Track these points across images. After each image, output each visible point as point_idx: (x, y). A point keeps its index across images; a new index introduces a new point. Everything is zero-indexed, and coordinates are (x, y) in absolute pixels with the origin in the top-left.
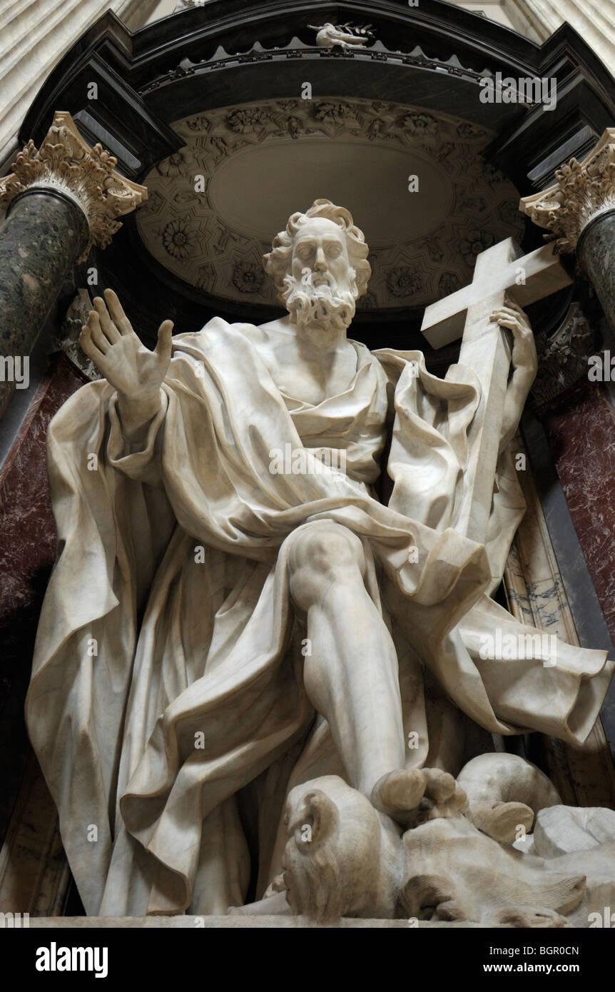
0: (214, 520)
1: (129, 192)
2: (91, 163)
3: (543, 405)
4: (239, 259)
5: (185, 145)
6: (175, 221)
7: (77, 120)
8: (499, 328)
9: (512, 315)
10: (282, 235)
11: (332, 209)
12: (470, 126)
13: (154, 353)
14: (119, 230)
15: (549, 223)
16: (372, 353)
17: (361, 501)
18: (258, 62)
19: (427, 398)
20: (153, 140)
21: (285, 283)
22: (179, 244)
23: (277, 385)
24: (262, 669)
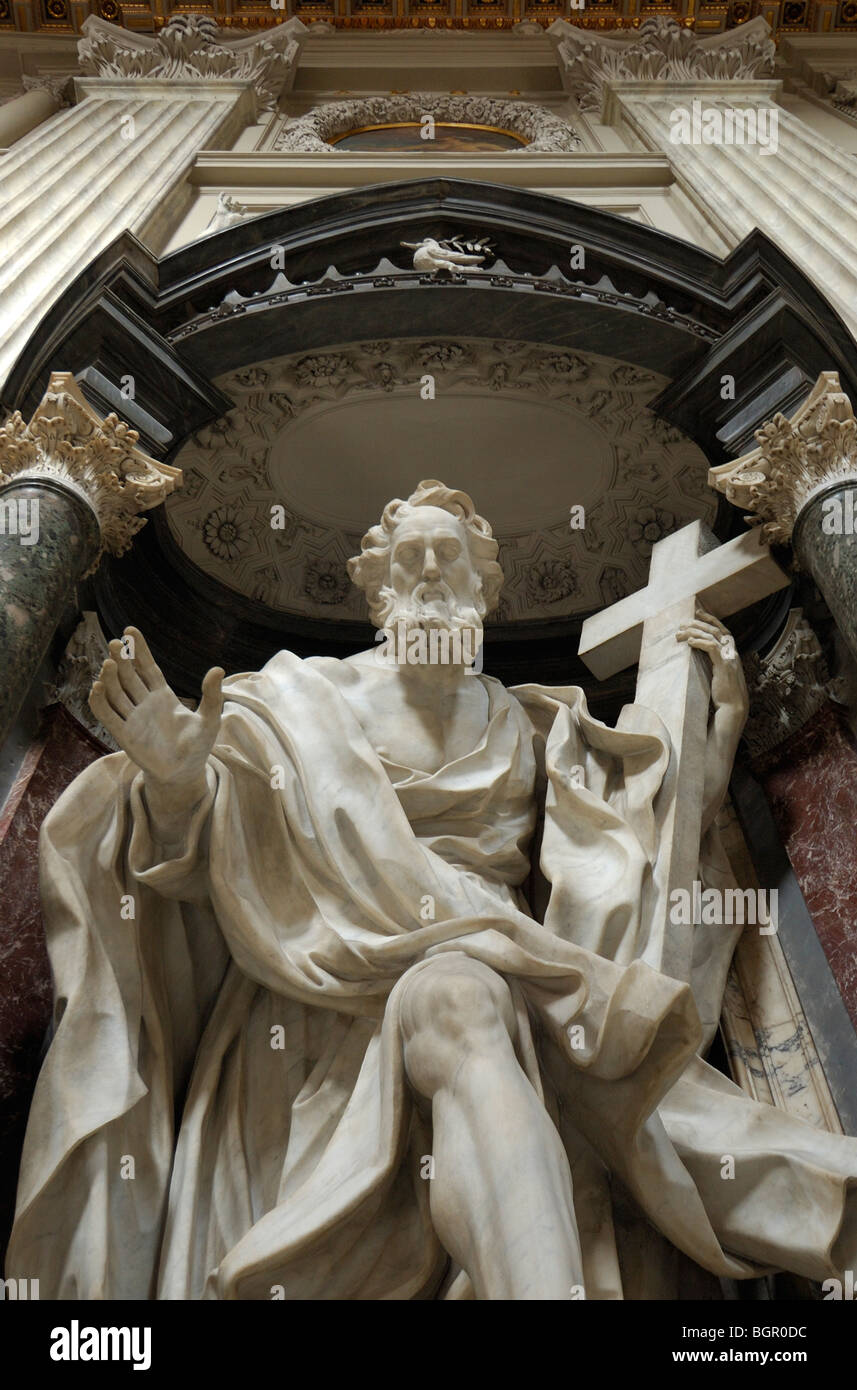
0: (288, 957)
1: (156, 477)
2: (103, 440)
3: (761, 756)
4: (312, 558)
5: (235, 406)
6: (220, 509)
7: (83, 381)
8: (690, 649)
9: (708, 632)
10: (376, 531)
11: (445, 494)
12: (632, 369)
13: (197, 715)
14: (142, 530)
15: (752, 502)
16: (509, 691)
17: (504, 921)
18: (334, 294)
19: (592, 755)
20: (189, 402)
21: (381, 598)
22: (227, 539)
23: (374, 746)
24: (367, 1190)
